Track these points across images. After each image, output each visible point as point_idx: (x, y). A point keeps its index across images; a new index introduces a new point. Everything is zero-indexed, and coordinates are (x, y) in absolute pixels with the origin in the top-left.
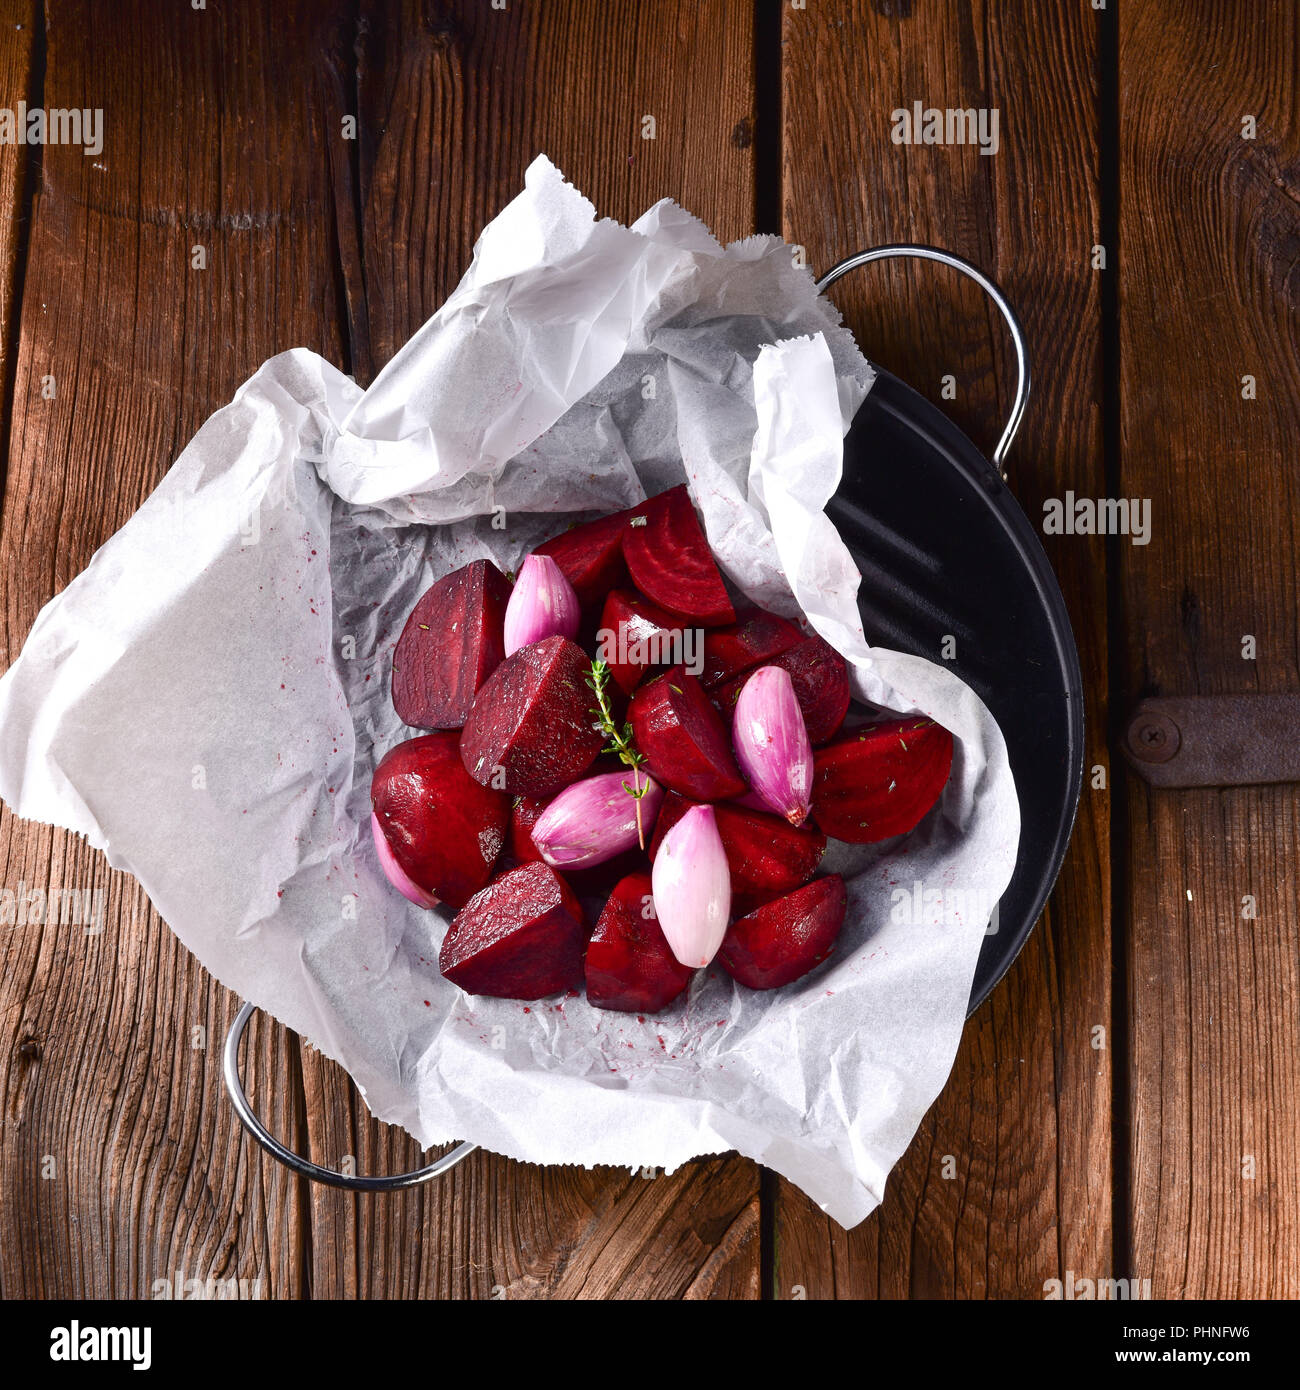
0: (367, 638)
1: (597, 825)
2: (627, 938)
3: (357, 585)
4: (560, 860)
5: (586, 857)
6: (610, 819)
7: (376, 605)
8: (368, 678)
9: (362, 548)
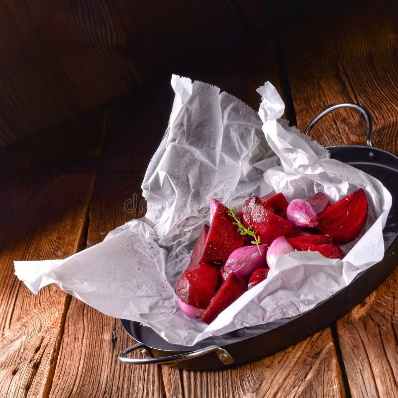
5: (243, 265)
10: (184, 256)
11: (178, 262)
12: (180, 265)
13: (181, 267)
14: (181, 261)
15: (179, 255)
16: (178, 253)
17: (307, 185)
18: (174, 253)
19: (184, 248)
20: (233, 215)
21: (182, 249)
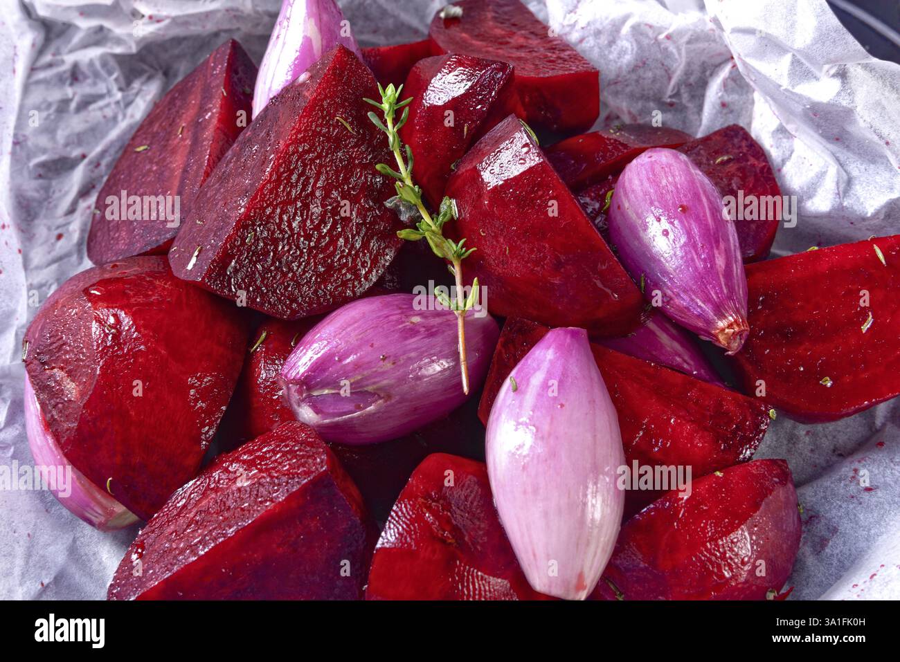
0: (66, 193)
1: (392, 350)
2: (443, 541)
3: (61, 135)
4: (326, 415)
5: (371, 408)
6: (413, 342)
7: (84, 157)
8: (59, 237)
9: (74, 94)
10: (101, 88)
11: (73, 105)
12: (76, 123)
13: (79, 139)
14: (85, 104)
15: (86, 77)
16: (84, 68)
17: (689, 64)
18: (69, 59)
19: (112, 63)
20: (391, 131)
21: (104, 64)
